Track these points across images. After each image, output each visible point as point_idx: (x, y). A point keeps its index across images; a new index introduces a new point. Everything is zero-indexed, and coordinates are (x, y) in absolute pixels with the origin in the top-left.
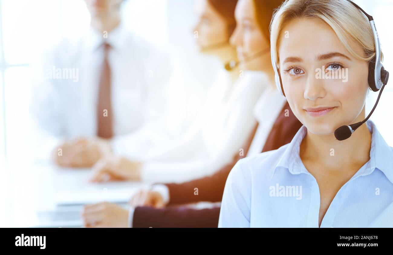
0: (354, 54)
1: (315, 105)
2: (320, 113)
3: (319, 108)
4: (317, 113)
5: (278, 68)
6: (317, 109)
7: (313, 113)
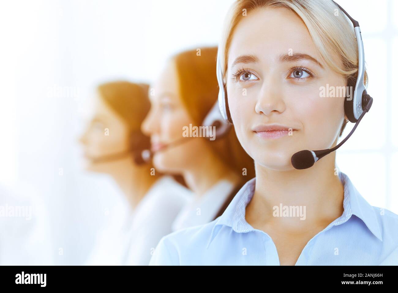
0: (330, 61)
1: (269, 122)
2: (273, 134)
3: (274, 126)
4: (270, 134)
5: (225, 82)
6: (270, 127)
7: (265, 133)
